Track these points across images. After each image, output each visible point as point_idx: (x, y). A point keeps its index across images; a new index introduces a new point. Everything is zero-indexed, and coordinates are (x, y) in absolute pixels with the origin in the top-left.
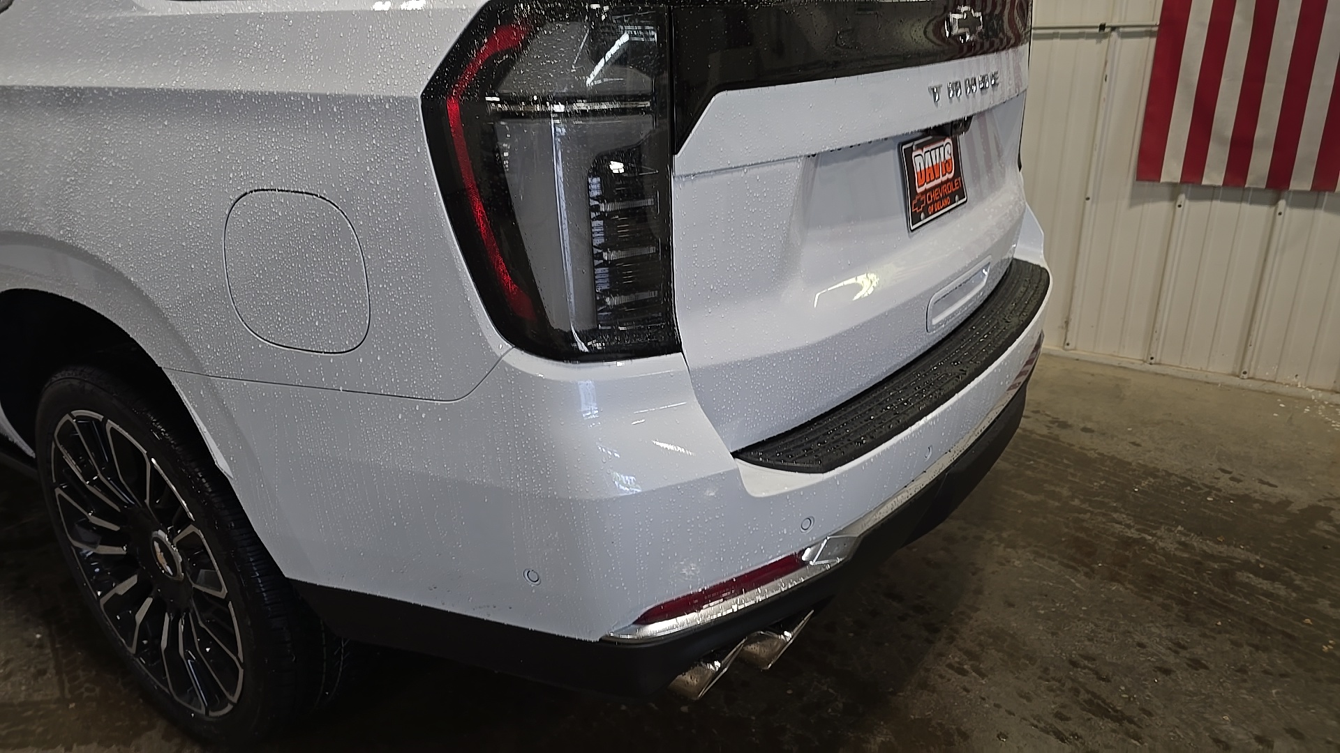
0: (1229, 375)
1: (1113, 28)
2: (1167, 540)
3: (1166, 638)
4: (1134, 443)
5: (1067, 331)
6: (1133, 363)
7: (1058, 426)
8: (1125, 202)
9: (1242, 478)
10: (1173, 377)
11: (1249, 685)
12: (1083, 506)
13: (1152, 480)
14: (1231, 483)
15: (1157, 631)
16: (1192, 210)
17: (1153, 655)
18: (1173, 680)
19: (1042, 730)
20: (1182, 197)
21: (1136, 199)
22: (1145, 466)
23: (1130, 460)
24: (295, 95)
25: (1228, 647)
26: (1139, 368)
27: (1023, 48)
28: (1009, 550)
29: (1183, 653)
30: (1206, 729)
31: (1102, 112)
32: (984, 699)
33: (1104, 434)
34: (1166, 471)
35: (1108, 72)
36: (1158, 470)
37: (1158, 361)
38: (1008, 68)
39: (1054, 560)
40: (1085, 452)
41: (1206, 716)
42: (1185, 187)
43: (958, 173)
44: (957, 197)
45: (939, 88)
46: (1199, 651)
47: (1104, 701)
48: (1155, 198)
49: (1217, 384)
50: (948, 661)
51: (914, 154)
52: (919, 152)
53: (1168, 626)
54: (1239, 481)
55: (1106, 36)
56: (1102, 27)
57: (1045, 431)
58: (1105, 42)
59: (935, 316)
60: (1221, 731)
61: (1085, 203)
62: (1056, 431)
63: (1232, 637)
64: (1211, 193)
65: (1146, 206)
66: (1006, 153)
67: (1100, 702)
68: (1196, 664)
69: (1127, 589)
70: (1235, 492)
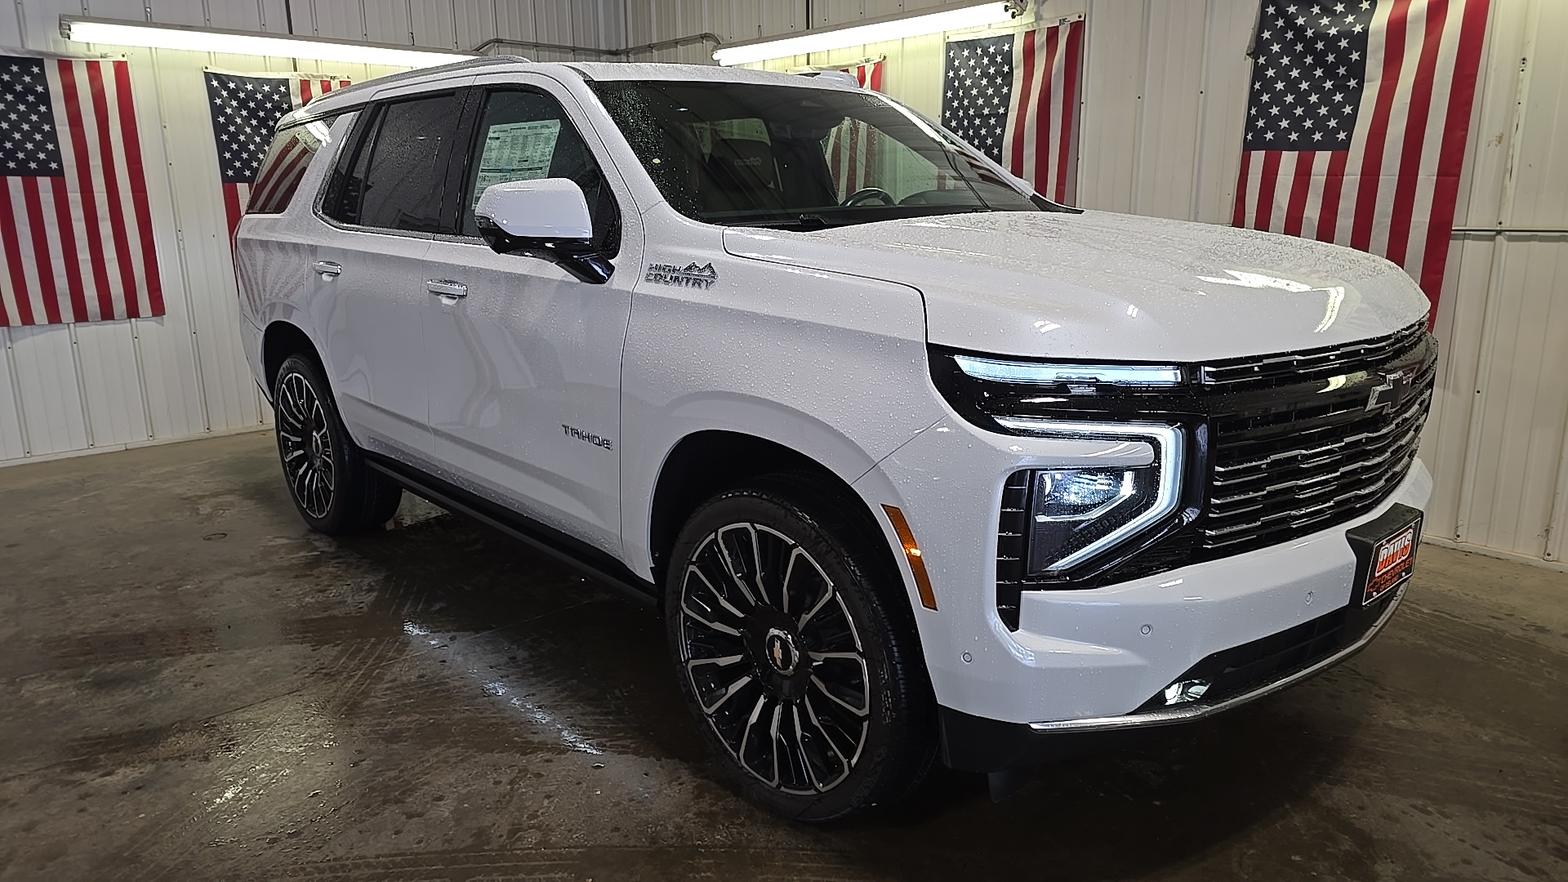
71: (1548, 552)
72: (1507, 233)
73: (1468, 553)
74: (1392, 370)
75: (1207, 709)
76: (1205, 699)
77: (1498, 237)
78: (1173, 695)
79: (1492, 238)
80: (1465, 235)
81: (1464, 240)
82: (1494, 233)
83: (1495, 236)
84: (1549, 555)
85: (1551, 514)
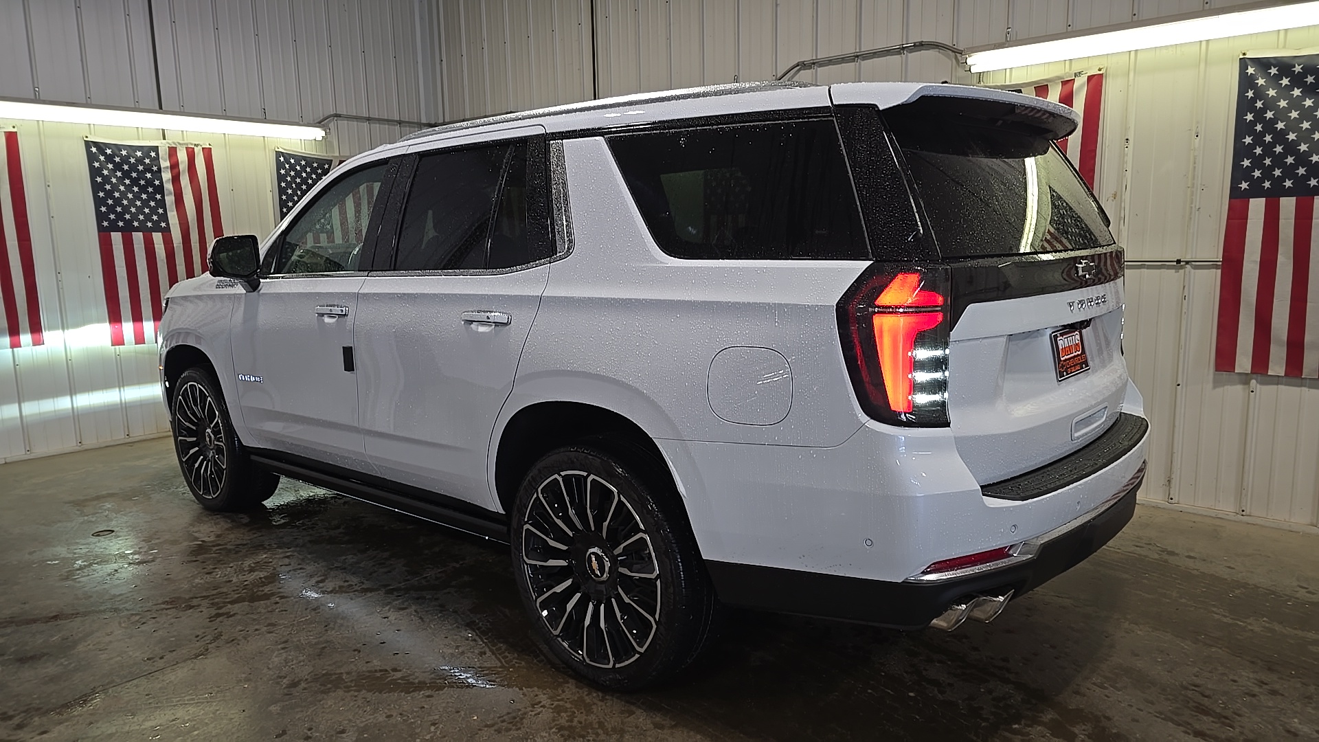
0: (1309, 525)
1: (1187, 262)
2: (1256, 625)
3: (1253, 678)
4: (1229, 567)
5: (1170, 488)
6: (1228, 515)
7: (1167, 554)
8: (1210, 385)
9: (1316, 592)
10: (1262, 526)
11: (1314, 705)
12: (1189, 603)
13: (1244, 590)
14: (1308, 595)
15: (1247, 675)
16: (1264, 392)
17: (1242, 686)
18: (1258, 700)
19: (1162, 719)
20: (1253, 382)
21: (1217, 384)
22: (1238, 581)
23: (1226, 577)
24: (763, 303)
25: (1299, 685)
26: (1233, 518)
27: (1120, 281)
28: (1132, 625)
29: (1265, 687)
30: (1281, 725)
31: (1184, 322)
32: (1120, 702)
33: (1204, 560)
34: (1255, 585)
35: (1186, 294)
36: (1249, 584)
37: (1248, 514)
38: (1111, 292)
39: (1167, 632)
40: (1190, 571)
41: (1282, 719)
42: (1255, 376)
43: (1083, 352)
44: (1084, 366)
45: (1073, 303)
46: (1277, 687)
47: (1207, 707)
48: (1232, 383)
49: (1299, 532)
50: (1093, 682)
51: (1058, 339)
52: (1061, 338)
53: (1254, 672)
54: (1313, 594)
55: (1182, 267)
56: (1179, 261)
57: (1157, 556)
58: (1182, 271)
59: (1076, 432)
60: (1291, 727)
61: (1176, 388)
62: (1166, 557)
63: (1303, 681)
64: (1276, 380)
65: (1226, 387)
66: (1112, 344)
67: (1204, 708)
68: (1274, 693)
69: (1223, 651)
70: (1310, 600)
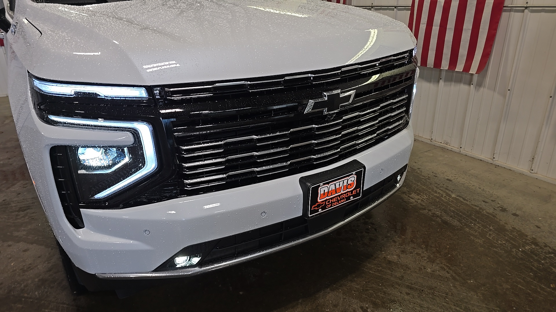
71: (532, 169)
72: (530, 8)
73: (497, 166)
74: (333, 89)
75: (197, 269)
76: (199, 264)
77: (526, 11)
78: (181, 261)
79: (523, 11)
80: (511, 9)
81: (510, 12)
82: (524, 8)
83: (524, 10)
84: (532, 170)
85: (536, 151)
